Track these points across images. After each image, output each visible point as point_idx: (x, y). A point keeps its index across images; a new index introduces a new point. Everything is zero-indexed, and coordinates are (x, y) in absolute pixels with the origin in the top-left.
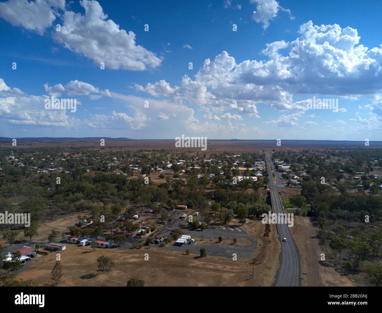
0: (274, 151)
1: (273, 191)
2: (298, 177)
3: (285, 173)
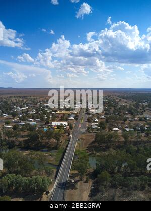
1: (73, 138)
2: (97, 120)
3: (91, 116)
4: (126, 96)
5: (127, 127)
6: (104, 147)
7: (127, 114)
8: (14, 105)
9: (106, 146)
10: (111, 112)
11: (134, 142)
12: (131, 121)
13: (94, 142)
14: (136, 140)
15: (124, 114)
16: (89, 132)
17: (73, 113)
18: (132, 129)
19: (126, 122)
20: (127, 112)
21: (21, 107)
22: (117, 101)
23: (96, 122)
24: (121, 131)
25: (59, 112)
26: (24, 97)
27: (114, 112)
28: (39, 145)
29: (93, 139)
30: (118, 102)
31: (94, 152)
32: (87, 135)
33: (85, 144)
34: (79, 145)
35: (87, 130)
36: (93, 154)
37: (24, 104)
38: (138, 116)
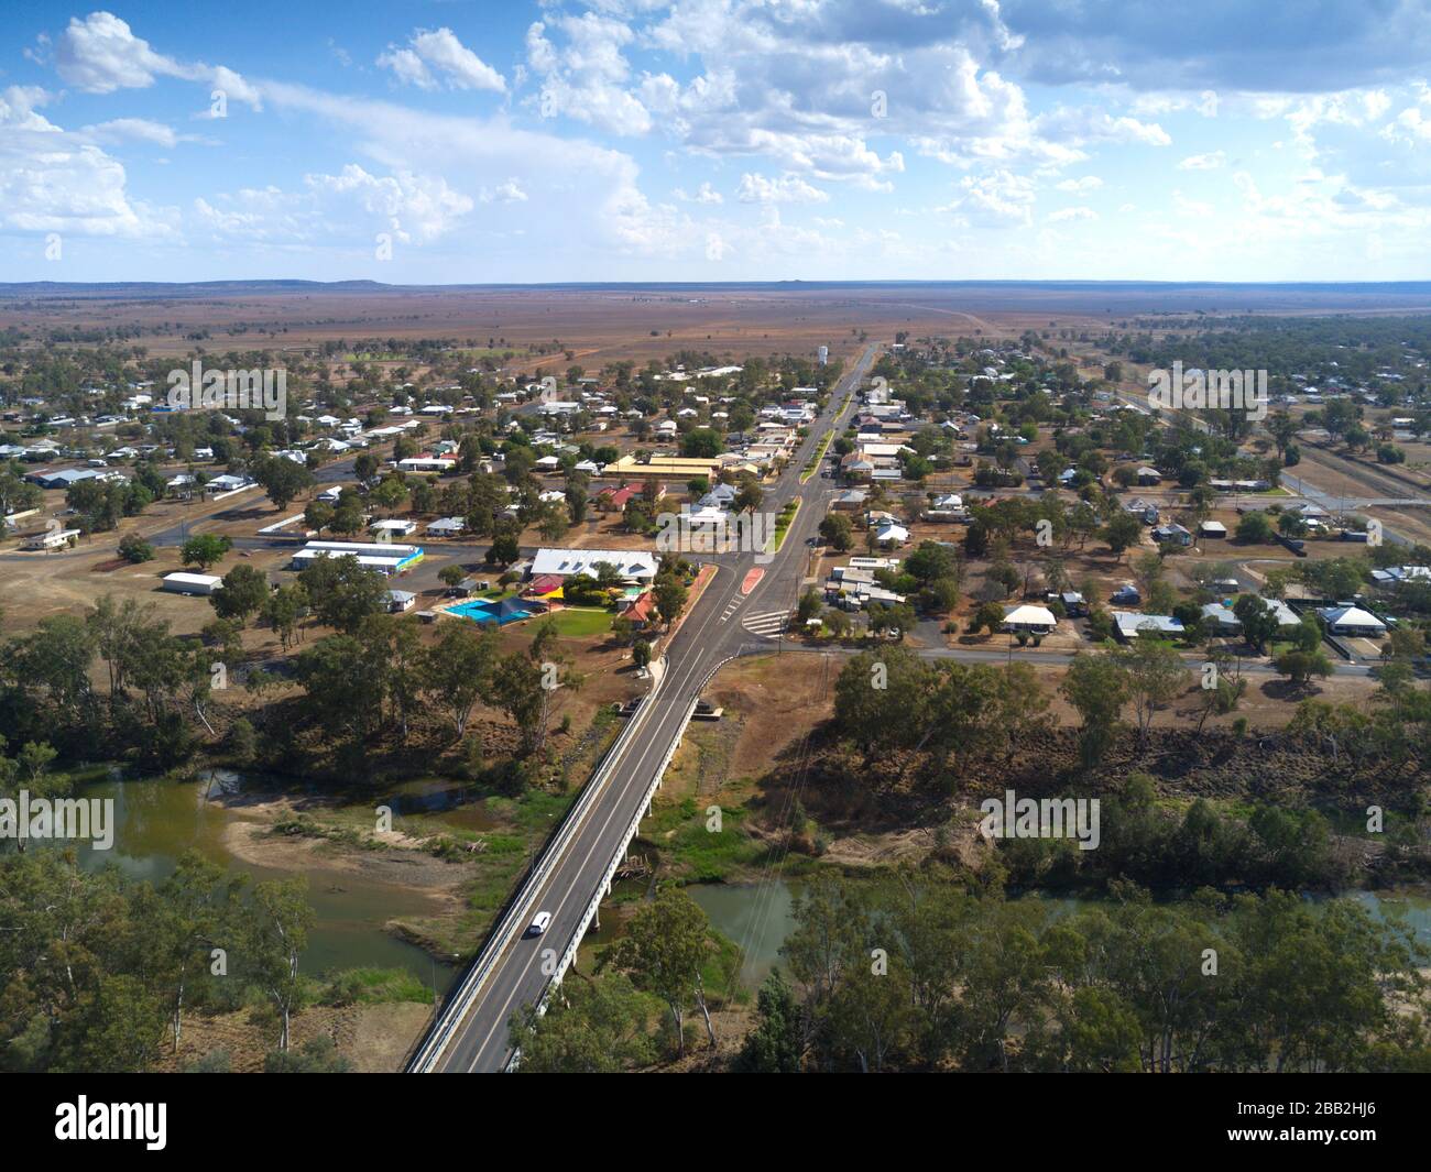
0: (900, 338)
1: (668, 691)
2: (898, 533)
3: (858, 495)
4: (1159, 336)
5: (1129, 602)
6: (904, 787)
7: (1147, 481)
8: (332, 406)
9: (922, 776)
10: (1025, 463)
11: (1169, 738)
12: (1170, 545)
13: (824, 735)
14: (1185, 724)
15: (1127, 480)
16: (812, 640)
17: (724, 477)
18: (1165, 623)
19: (1132, 554)
20: (1145, 470)
21: (367, 425)
22: (1085, 375)
23: (889, 548)
24: (1072, 633)
25: (626, 464)
26: (421, 350)
27: (1046, 469)
28: (384, 749)
29: (827, 709)
30: (1091, 386)
31: (811, 832)
32: (787, 672)
33: (754, 749)
34: (704, 759)
35: (795, 625)
36: (800, 847)
37: (400, 401)
38: (1230, 502)
